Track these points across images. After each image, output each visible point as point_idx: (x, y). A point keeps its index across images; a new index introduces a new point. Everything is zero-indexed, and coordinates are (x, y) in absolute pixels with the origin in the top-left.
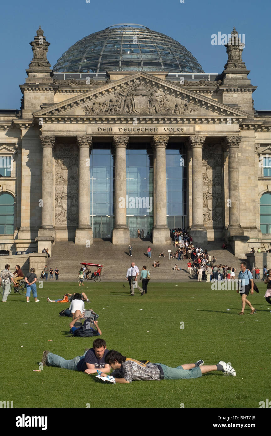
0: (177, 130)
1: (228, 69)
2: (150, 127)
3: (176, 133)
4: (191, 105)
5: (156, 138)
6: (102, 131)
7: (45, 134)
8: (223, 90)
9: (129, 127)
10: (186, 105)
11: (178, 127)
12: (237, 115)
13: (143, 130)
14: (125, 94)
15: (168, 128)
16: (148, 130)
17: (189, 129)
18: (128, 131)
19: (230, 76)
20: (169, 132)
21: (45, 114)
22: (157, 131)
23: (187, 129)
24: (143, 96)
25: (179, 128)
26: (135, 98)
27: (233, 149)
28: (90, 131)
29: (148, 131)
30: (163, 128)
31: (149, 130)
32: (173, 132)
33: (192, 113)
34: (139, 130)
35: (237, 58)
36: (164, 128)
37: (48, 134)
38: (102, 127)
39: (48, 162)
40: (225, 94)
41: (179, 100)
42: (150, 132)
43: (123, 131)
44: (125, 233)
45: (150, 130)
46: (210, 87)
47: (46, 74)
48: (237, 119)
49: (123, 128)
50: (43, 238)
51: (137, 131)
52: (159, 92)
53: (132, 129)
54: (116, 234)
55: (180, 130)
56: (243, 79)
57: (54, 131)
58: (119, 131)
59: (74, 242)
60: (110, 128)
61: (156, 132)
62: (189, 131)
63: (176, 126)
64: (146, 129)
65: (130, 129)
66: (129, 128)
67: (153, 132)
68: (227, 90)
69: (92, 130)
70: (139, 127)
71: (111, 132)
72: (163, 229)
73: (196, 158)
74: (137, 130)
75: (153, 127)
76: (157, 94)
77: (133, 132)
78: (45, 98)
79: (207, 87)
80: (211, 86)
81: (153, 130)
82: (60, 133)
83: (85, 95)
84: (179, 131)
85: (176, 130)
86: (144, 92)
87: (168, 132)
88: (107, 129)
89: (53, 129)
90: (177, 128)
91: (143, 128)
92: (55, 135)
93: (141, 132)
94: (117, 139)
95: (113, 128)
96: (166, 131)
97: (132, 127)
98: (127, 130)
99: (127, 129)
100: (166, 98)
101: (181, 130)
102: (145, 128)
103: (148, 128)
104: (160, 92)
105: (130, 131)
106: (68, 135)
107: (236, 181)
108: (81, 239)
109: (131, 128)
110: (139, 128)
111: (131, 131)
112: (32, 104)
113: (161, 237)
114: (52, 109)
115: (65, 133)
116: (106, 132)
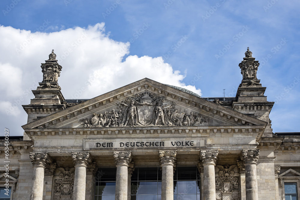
0: (186, 144)
2: (155, 141)
3: (185, 147)
5: (162, 154)
6: (101, 147)
7: (36, 151)
9: (131, 142)
11: (187, 141)
12: (253, 125)
13: (148, 144)
15: (175, 142)
16: (153, 144)
17: (199, 143)
18: (130, 147)
20: (177, 146)
21: (37, 128)
22: (163, 146)
23: (197, 143)
25: (189, 142)
27: (250, 165)
28: (87, 146)
29: (153, 146)
30: (170, 142)
31: (154, 145)
32: (181, 146)
34: (143, 145)
36: (172, 142)
37: (39, 151)
38: (101, 142)
42: (155, 146)
43: (125, 147)
45: (155, 144)
49: (125, 143)
51: (141, 146)
53: (135, 144)
55: (189, 144)
57: (47, 147)
58: (121, 146)
60: (110, 143)
61: (162, 146)
62: (200, 145)
64: (150, 144)
65: (133, 145)
66: (131, 143)
67: (159, 146)
69: (90, 146)
70: (143, 142)
71: (111, 147)
74: (140, 145)
75: (159, 141)
77: (136, 147)
81: (159, 144)
82: (53, 149)
84: (189, 145)
85: (184, 144)
87: (175, 146)
89: (45, 145)
90: (186, 142)
91: (148, 142)
92: (48, 152)
93: (145, 146)
94: (117, 156)
95: (114, 143)
96: (174, 146)
97: (135, 142)
98: (130, 145)
99: (130, 144)
101: (190, 144)
102: (150, 142)
103: (153, 142)
105: (132, 146)
109: (134, 143)
110: (143, 143)
111: (134, 146)
115: (59, 150)
116: (105, 147)
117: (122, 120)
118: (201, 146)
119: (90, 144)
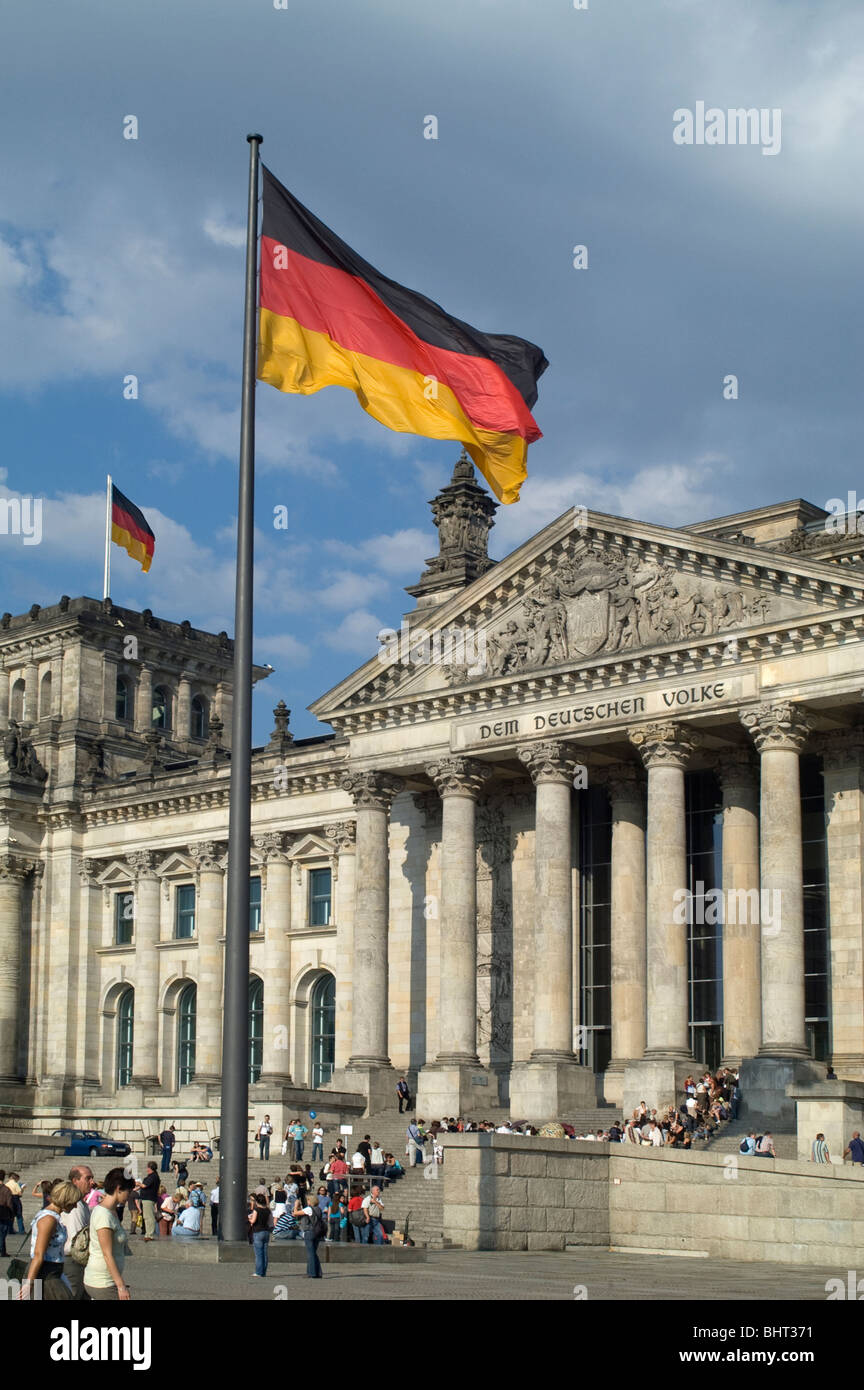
0: (704, 694)
2: (620, 700)
3: (699, 705)
4: (747, 595)
5: (638, 734)
6: (493, 736)
7: (356, 767)
9: (562, 710)
11: (706, 685)
13: (604, 711)
15: (674, 693)
16: (616, 709)
17: (740, 685)
18: (560, 725)
20: (680, 706)
21: (341, 706)
22: (642, 709)
24: (593, 592)
25: (710, 687)
26: (571, 605)
28: (461, 741)
29: (617, 714)
30: (659, 694)
31: (619, 710)
32: (689, 703)
34: (590, 716)
36: (665, 695)
38: (491, 724)
39: (363, 857)
42: (622, 715)
43: (547, 727)
45: (622, 707)
49: (546, 715)
51: (586, 718)
53: (572, 714)
54: (521, 1083)
55: (710, 692)
57: (373, 757)
58: (537, 728)
60: (511, 723)
61: (639, 712)
62: (741, 690)
63: (696, 682)
64: (609, 710)
65: (565, 719)
66: (562, 713)
67: (631, 714)
69: (466, 737)
70: (590, 705)
71: (516, 734)
72: (655, 1064)
74: (584, 716)
75: (631, 698)
76: (639, 577)
77: (573, 724)
81: (632, 707)
82: (388, 759)
84: (710, 698)
85: (698, 695)
86: (598, 578)
87: (675, 705)
88: (504, 725)
89: (375, 750)
90: (703, 688)
91: (603, 706)
92: (379, 768)
93: (596, 719)
95: (520, 719)
96: (669, 705)
97: (572, 709)
98: (558, 720)
99: (558, 716)
101: (715, 691)
102: (609, 705)
103: (616, 704)
105: (565, 723)
106: (409, 763)
108: (430, 1100)
109: (569, 712)
110: (591, 708)
111: (569, 722)
113: (645, 1092)
115: (401, 759)
116: (503, 736)
118: (744, 695)
119: (468, 732)
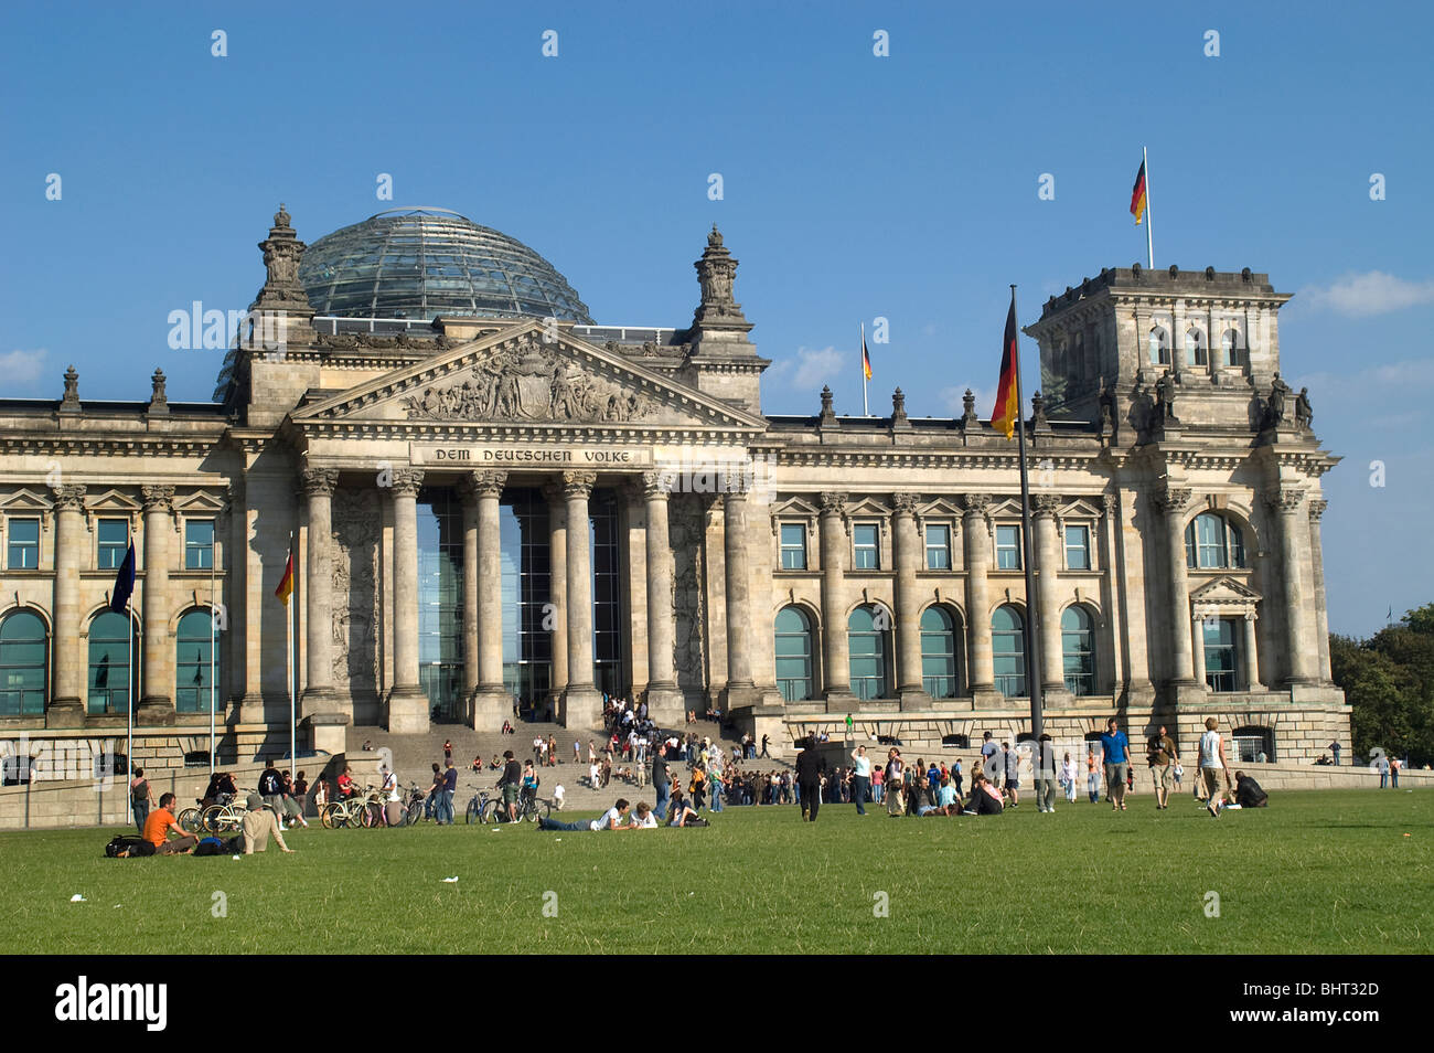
0: (615, 457)
1: (707, 319)
2: (553, 451)
3: (611, 464)
4: (643, 402)
5: (569, 476)
6: (447, 459)
7: (315, 463)
8: (698, 367)
9: (506, 450)
10: (632, 400)
11: (616, 451)
12: (744, 424)
13: (540, 456)
14: (497, 372)
15: (593, 453)
16: (549, 456)
17: (640, 456)
18: (504, 460)
19: (712, 334)
20: (597, 462)
21: (316, 416)
22: (569, 459)
23: (635, 455)
24: (539, 376)
25: (619, 453)
26: (522, 380)
27: (735, 502)
28: (418, 458)
29: (550, 459)
30: (582, 452)
31: (552, 457)
32: (604, 461)
33: (647, 418)
34: (529, 457)
35: (725, 295)
36: (586, 453)
37: (323, 464)
38: (447, 450)
39: (324, 533)
40: (703, 376)
41: (616, 388)
42: (553, 461)
43: (494, 459)
44: (502, 704)
45: (554, 456)
46: (666, 359)
47: (301, 319)
48: (745, 435)
49: (494, 451)
50: (327, 719)
51: (526, 459)
52: (572, 367)
53: (515, 454)
54: (484, 706)
55: (619, 457)
56: (739, 341)
57: (337, 457)
58: (486, 459)
59: (386, 727)
60: (463, 451)
61: (567, 461)
62: (640, 459)
63: (611, 450)
64: (544, 456)
65: (509, 456)
66: (506, 452)
67: (561, 461)
68: (708, 369)
69: (423, 455)
70: (530, 450)
71: (466, 460)
72: (588, 694)
73: (657, 524)
74: (525, 457)
75: (562, 450)
76: (569, 372)
77: (516, 461)
78: (301, 376)
79: (661, 359)
80: (669, 356)
81: (562, 456)
82: (350, 461)
83: (410, 372)
84: (619, 460)
85: (611, 457)
86: (541, 367)
87: (594, 461)
88: (457, 453)
89: (334, 452)
90: (614, 453)
91: (539, 452)
92: (339, 466)
93: (534, 460)
94: (480, 478)
95: (471, 450)
96: (590, 460)
97: (515, 450)
98: (503, 456)
99: (503, 454)
100: (588, 381)
101: (622, 457)
102: (544, 452)
103: (549, 452)
104: (574, 368)
105: (509, 459)
106: (370, 467)
107: (744, 579)
108: (403, 720)
109: (512, 452)
110: (530, 452)
111: (512, 459)
112: (271, 392)
113: (583, 711)
114: (334, 403)
115: (362, 462)
116: (456, 460)
117: (487, 404)
118: (643, 463)
119: (424, 453)
